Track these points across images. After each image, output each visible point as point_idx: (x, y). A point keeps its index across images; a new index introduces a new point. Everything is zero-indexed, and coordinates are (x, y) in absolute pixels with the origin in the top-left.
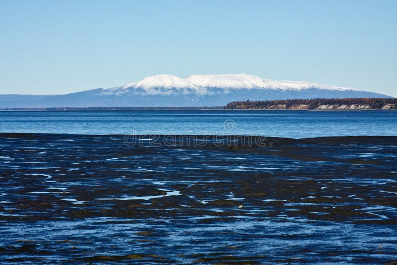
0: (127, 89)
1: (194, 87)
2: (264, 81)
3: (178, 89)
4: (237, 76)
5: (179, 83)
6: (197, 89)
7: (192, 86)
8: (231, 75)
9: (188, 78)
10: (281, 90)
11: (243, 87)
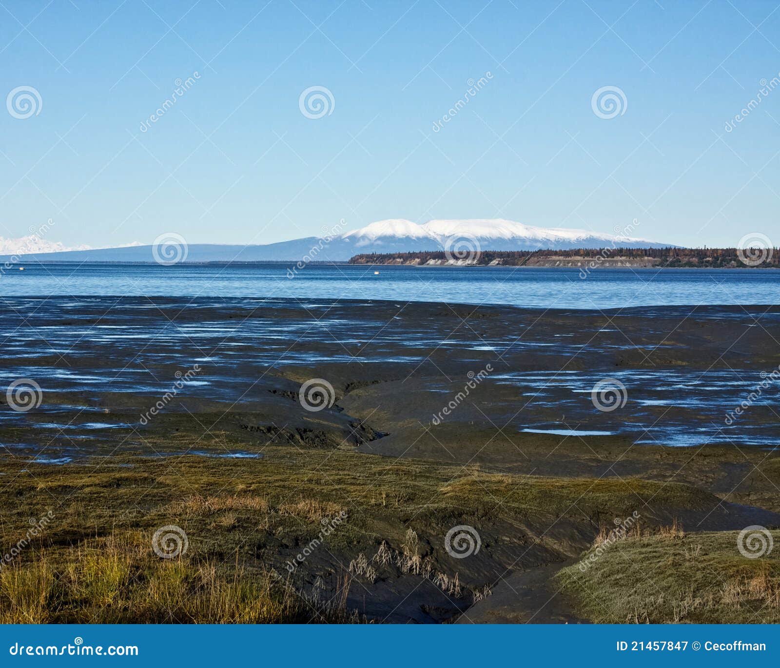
0: (346, 238)
1: (435, 237)
2: (527, 229)
3: (414, 238)
4: (491, 221)
5: (415, 230)
6: (439, 239)
7: (432, 234)
8: (484, 221)
9: (427, 224)
10: (549, 240)
11: (500, 236)
